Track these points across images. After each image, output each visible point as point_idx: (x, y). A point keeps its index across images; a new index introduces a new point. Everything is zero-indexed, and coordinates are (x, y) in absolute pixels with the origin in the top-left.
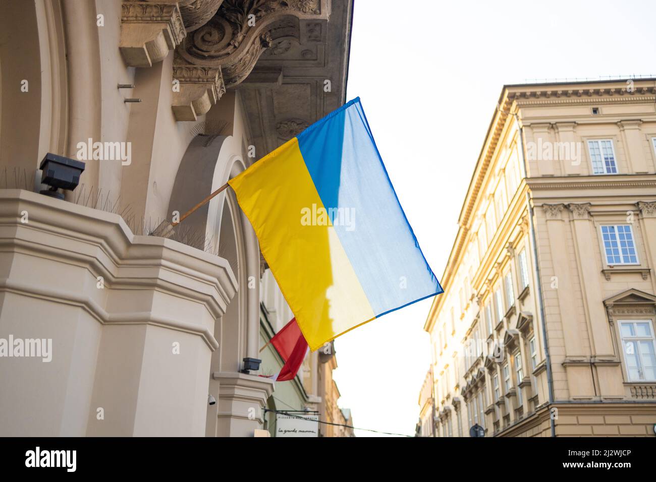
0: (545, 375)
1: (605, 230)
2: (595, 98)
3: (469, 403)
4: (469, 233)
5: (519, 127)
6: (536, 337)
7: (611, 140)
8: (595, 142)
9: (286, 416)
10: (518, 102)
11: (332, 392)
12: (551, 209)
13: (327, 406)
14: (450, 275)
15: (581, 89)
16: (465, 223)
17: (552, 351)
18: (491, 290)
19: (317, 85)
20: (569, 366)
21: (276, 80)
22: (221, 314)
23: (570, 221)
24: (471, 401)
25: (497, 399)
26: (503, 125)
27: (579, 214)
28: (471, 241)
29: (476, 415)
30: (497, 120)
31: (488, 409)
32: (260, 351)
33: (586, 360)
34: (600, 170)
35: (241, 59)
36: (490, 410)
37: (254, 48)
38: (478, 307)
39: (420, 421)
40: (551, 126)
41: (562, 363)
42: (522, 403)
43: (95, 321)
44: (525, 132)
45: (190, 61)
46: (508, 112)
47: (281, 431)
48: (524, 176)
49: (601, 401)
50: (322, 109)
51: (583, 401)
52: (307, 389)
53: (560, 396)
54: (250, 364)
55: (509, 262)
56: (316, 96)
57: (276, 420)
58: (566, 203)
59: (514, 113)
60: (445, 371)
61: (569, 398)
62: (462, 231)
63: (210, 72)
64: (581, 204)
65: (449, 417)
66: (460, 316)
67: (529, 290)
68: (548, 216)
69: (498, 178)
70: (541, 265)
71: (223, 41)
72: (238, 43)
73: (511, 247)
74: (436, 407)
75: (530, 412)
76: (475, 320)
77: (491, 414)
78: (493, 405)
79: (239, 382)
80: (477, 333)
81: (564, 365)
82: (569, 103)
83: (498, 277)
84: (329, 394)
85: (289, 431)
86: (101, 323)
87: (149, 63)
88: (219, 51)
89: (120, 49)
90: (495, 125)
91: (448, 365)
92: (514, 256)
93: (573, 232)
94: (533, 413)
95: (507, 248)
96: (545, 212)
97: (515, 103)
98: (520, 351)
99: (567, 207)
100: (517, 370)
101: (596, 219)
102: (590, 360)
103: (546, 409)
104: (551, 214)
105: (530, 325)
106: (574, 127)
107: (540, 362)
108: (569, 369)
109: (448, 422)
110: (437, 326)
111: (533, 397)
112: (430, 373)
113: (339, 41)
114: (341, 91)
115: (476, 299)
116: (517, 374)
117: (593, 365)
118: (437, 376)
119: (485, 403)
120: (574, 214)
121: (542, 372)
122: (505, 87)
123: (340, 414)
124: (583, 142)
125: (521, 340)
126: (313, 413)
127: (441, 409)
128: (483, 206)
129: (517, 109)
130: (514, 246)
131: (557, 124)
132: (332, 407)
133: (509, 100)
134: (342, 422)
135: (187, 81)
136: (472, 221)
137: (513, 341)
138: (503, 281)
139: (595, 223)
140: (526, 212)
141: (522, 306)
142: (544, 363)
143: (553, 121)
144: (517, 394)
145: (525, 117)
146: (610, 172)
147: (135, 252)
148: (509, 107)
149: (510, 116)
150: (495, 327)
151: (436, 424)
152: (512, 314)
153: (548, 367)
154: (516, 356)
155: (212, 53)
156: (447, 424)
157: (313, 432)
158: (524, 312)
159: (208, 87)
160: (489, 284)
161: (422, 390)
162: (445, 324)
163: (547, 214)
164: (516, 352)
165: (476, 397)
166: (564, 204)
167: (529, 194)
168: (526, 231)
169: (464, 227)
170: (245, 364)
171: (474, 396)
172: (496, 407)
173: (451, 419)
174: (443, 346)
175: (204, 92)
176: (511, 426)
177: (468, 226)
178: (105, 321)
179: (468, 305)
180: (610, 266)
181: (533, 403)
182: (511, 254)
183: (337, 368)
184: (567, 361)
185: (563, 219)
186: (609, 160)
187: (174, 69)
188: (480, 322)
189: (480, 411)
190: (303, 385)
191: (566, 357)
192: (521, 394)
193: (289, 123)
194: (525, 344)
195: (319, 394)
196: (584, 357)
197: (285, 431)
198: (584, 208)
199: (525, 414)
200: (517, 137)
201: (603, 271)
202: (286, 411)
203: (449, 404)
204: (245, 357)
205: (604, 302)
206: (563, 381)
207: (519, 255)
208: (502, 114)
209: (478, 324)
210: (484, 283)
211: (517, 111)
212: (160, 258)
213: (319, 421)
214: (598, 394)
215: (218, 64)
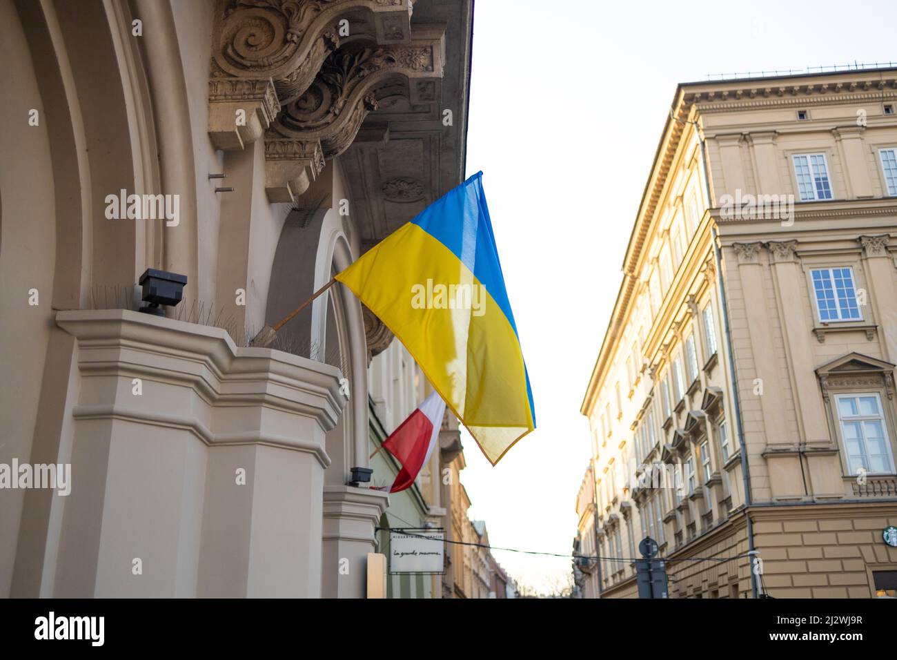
0: (739, 470)
1: (816, 275)
2: (801, 98)
3: (643, 509)
4: (637, 282)
5: (701, 139)
6: (727, 420)
7: (824, 154)
8: (802, 157)
9: (403, 535)
10: (698, 106)
11: (460, 499)
12: (744, 250)
13: (454, 518)
14: (613, 339)
15: (782, 86)
16: (632, 270)
17: (748, 439)
18: (668, 358)
19: (430, 140)
20: (771, 457)
21: (382, 138)
22: (333, 426)
23: (770, 265)
24: (645, 506)
25: (679, 504)
26: (679, 137)
27: (782, 256)
28: (640, 293)
29: (652, 525)
30: (671, 131)
31: (666, 516)
32: (371, 457)
33: (792, 448)
34: (809, 196)
35: (343, 128)
36: (669, 517)
37: (357, 114)
38: (652, 381)
39: (579, 535)
40: (743, 137)
41: (762, 453)
42: (711, 506)
43: (201, 443)
44: (708, 146)
45: (284, 133)
46: (685, 120)
47: (398, 554)
48: (707, 207)
49: (814, 502)
50: (438, 166)
51: (790, 502)
52: (427, 498)
53: (760, 496)
54: (360, 474)
55: (691, 321)
56: (430, 151)
57: (390, 540)
58: (764, 241)
59: (693, 121)
60: (611, 467)
61: (771, 499)
62: (628, 279)
63: (308, 146)
64: (785, 242)
65: (616, 528)
66: (628, 393)
67: (717, 357)
68: (741, 259)
69: (673, 209)
70: (732, 326)
71: (321, 108)
72: (339, 109)
73: (693, 301)
74: (600, 514)
75: (721, 518)
76: (647, 399)
77: (671, 523)
78: (674, 510)
79: (347, 497)
80: (650, 416)
81: (765, 456)
82: (767, 105)
83: (676, 341)
84: (456, 501)
85: (407, 554)
86: (206, 444)
87: (241, 147)
88: (317, 120)
89: (209, 134)
90: (669, 138)
91: (613, 459)
92: (697, 313)
93: (774, 279)
94: (725, 520)
95: (687, 302)
96: (736, 253)
97: (694, 108)
98: (707, 439)
99: (765, 246)
100: (704, 464)
101: (804, 260)
102: (799, 449)
103: (742, 514)
104: (744, 256)
105: (720, 405)
106: (774, 138)
107: (732, 452)
108: (771, 461)
109: (615, 534)
110: (598, 408)
111: (725, 499)
112: (591, 471)
113: (455, 92)
114: (460, 145)
115: (648, 371)
116: (704, 468)
117: (802, 455)
118: (599, 474)
119: (663, 508)
120: (775, 255)
121: (736, 466)
122: (681, 86)
123: (471, 528)
124: (786, 158)
125: (708, 424)
126: (437, 530)
127: (606, 518)
128: (655, 246)
129: (697, 115)
130: (696, 301)
131: (752, 135)
132: (460, 520)
133: (686, 103)
134: (474, 540)
135: (281, 158)
136: (641, 267)
137: (698, 426)
138: (683, 347)
139: (803, 266)
140: (711, 255)
141: (709, 380)
142: (738, 454)
143: (745, 131)
144: (704, 496)
145: (708, 127)
146: (823, 198)
147: (239, 365)
148: (686, 113)
149: (688, 126)
150: (673, 408)
151: (600, 538)
152: (695, 390)
153: (744, 459)
154: (703, 445)
155: (309, 124)
156: (614, 538)
157: (437, 554)
158: (711, 388)
159: (306, 165)
160: (665, 351)
161: (580, 493)
162: (608, 404)
163: (739, 257)
164: (703, 440)
165: (652, 501)
166: (761, 243)
167: (714, 230)
168: (712, 280)
169: (630, 274)
170: (353, 476)
171: (649, 499)
172: (678, 513)
173: (619, 531)
174: (607, 434)
175: (302, 170)
176: (697, 537)
177: (635, 273)
178: (211, 442)
179: (638, 379)
180: (824, 324)
181: (725, 507)
182: (693, 310)
183: (465, 468)
184: (769, 451)
185: (761, 263)
186: (822, 181)
187: (266, 144)
188: (654, 402)
189: (657, 519)
190: (422, 495)
191: (767, 445)
192: (710, 495)
193: (398, 183)
194: (714, 430)
195: (443, 505)
196: (790, 444)
197: (402, 554)
198: (788, 246)
199: (715, 523)
200: (698, 153)
201: (814, 331)
202: (402, 529)
203: (616, 511)
204: (353, 467)
205: (816, 372)
206: (763, 476)
207: (703, 311)
208: (677, 122)
209: (652, 403)
210: (659, 350)
211: (697, 118)
212: (267, 371)
213: (445, 541)
214: (809, 493)
215: (316, 136)
